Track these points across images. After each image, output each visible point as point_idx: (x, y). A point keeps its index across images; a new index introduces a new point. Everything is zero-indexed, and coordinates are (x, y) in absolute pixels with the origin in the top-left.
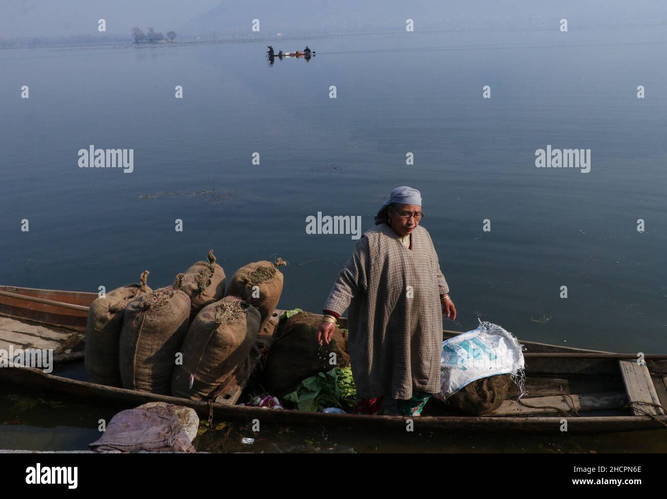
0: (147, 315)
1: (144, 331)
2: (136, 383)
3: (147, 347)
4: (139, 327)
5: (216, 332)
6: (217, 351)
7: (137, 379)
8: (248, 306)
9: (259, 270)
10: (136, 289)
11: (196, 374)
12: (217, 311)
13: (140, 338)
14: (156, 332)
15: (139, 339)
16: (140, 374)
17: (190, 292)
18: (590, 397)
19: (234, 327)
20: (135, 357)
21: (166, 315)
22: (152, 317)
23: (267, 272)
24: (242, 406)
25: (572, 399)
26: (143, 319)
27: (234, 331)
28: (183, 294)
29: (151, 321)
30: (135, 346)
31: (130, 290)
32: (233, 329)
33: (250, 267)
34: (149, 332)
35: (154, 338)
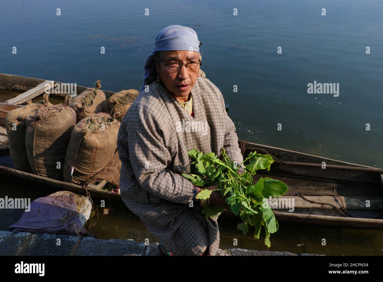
0: (39, 124)
1: (37, 135)
2: (38, 169)
3: (41, 146)
4: (33, 132)
5: (84, 138)
6: (86, 151)
7: (38, 167)
8: (113, 120)
9: (127, 95)
10: (41, 104)
11: (75, 167)
12: (88, 123)
13: (36, 139)
14: (46, 136)
15: (34, 140)
16: (39, 164)
17: (76, 109)
18: (356, 200)
19: (99, 136)
20: (34, 152)
21: (53, 125)
22: (42, 125)
23: (132, 97)
24: (106, 191)
25: (341, 200)
26: (36, 126)
27: (98, 138)
28: (71, 110)
29: (41, 128)
30: (33, 145)
31: (37, 105)
32: (97, 137)
33: (121, 93)
34: (41, 136)
35: (46, 140)
